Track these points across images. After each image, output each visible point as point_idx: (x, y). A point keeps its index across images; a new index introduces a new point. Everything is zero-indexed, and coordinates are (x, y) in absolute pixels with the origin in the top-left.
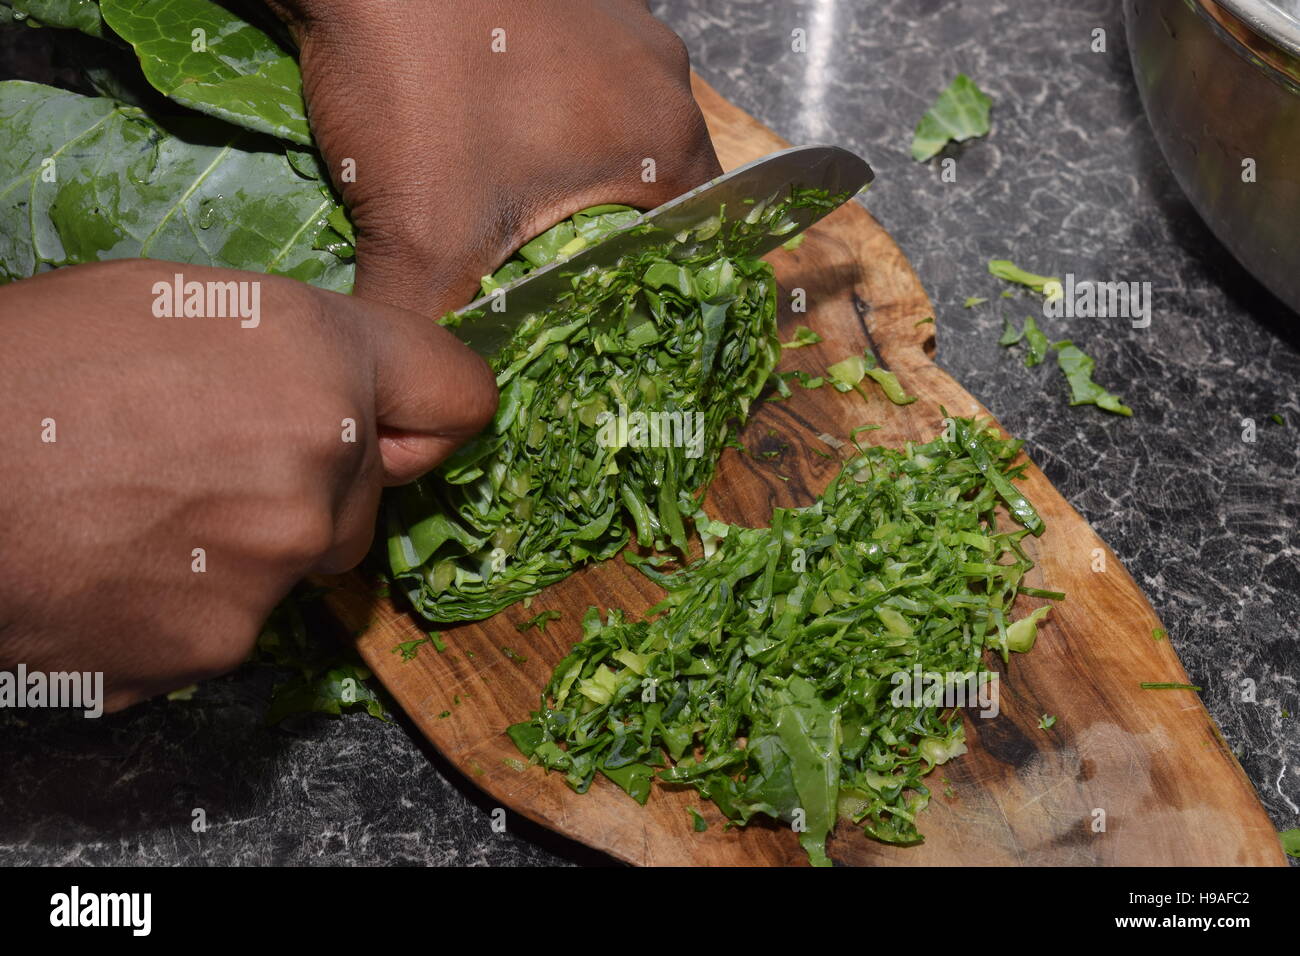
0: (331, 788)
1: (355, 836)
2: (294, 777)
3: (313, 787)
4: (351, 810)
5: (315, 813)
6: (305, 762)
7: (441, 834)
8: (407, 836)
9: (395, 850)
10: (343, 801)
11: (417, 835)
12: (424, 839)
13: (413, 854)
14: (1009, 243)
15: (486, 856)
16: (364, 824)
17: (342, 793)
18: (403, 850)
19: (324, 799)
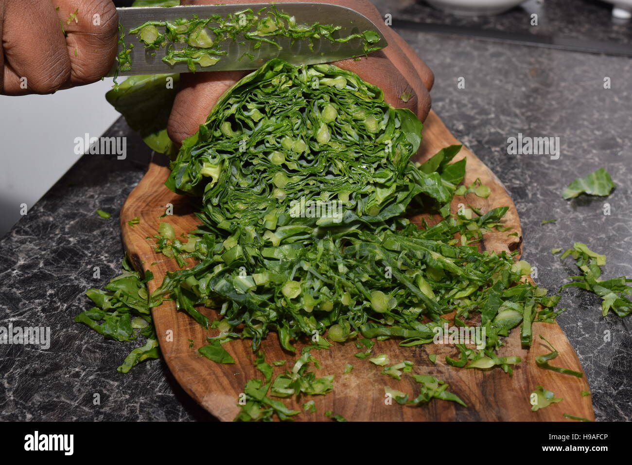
0: (95, 352)
1: (87, 375)
2: (82, 343)
3: (87, 349)
4: (96, 363)
5: (79, 359)
6: (92, 339)
7: (128, 387)
8: (112, 383)
9: (101, 386)
10: (95, 359)
11: (116, 384)
12: (118, 387)
13: (108, 390)
14: (591, 239)
15: (141, 403)
16: (96, 371)
17: (98, 355)
18: (105, 387)
19: (87, 355)
